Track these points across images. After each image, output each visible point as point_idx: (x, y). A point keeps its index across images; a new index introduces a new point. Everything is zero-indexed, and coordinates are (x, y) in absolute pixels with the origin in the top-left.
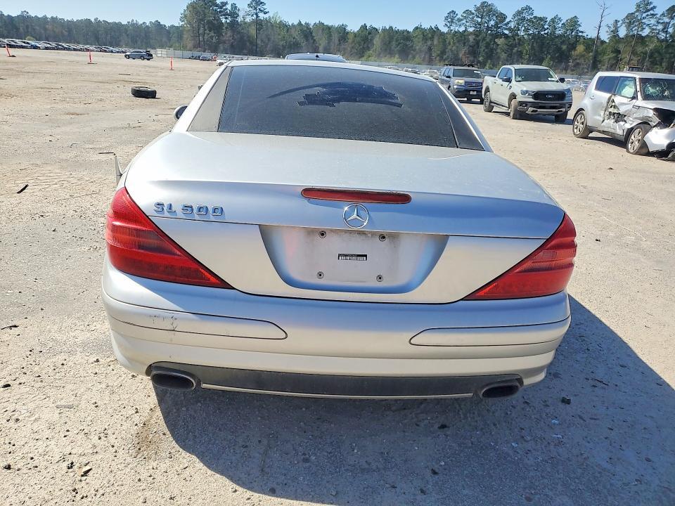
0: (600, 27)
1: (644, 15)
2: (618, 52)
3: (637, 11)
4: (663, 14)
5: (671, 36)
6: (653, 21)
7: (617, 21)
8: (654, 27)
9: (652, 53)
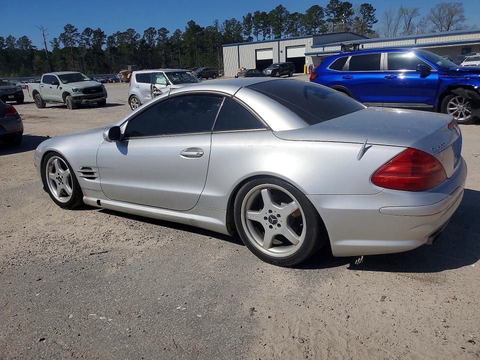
0: (45, 43)
1: (72, 34)
2: (64, 59)
3: (66, 32)
4: (83, 34)
5: (93, 46)
6: (78, 38)
7: (55, 39)
8: (81, 42)
9: (86, 58)
